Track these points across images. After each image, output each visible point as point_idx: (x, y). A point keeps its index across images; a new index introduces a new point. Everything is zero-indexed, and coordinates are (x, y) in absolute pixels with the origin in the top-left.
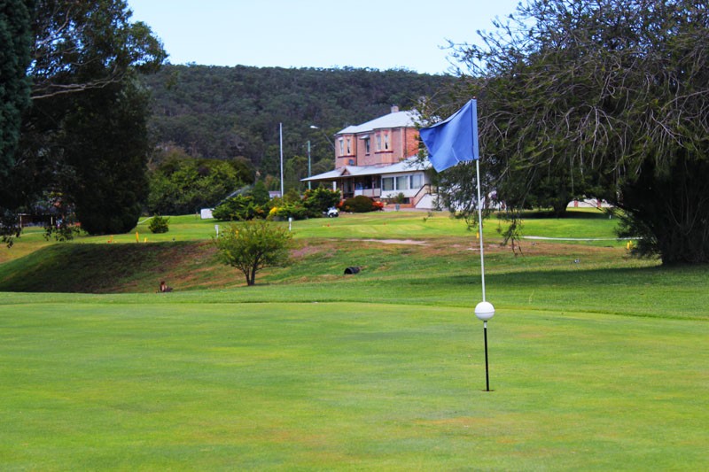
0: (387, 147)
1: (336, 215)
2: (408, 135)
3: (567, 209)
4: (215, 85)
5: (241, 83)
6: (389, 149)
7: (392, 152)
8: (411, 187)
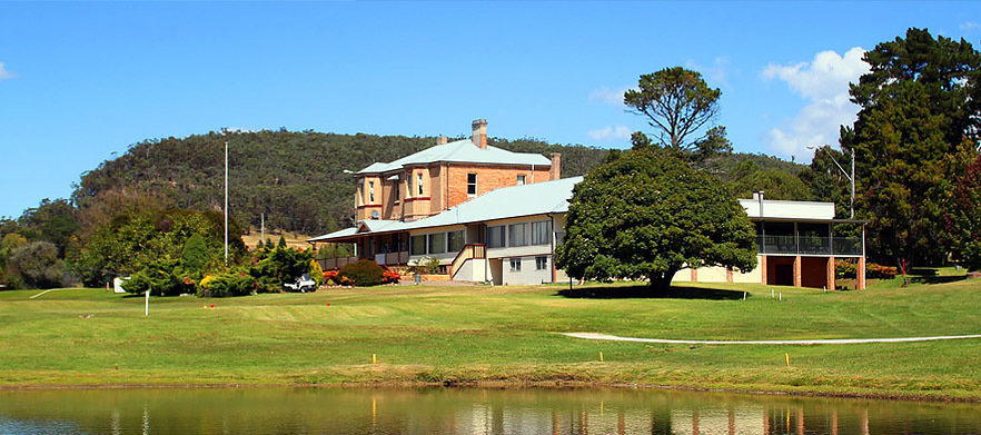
0: (421, 192)
1: (313, 289)
2: (451, 174)
3: (672, 284)
4: (333, 154)
5: (360, 152)
6: (425, 195)
7: (429, 199)
8: (449, 251)
